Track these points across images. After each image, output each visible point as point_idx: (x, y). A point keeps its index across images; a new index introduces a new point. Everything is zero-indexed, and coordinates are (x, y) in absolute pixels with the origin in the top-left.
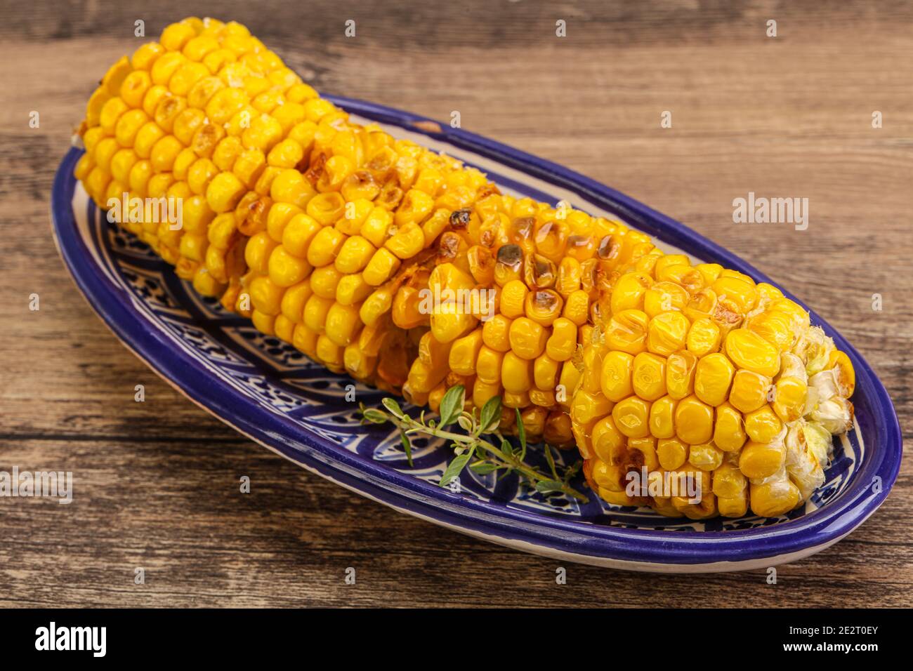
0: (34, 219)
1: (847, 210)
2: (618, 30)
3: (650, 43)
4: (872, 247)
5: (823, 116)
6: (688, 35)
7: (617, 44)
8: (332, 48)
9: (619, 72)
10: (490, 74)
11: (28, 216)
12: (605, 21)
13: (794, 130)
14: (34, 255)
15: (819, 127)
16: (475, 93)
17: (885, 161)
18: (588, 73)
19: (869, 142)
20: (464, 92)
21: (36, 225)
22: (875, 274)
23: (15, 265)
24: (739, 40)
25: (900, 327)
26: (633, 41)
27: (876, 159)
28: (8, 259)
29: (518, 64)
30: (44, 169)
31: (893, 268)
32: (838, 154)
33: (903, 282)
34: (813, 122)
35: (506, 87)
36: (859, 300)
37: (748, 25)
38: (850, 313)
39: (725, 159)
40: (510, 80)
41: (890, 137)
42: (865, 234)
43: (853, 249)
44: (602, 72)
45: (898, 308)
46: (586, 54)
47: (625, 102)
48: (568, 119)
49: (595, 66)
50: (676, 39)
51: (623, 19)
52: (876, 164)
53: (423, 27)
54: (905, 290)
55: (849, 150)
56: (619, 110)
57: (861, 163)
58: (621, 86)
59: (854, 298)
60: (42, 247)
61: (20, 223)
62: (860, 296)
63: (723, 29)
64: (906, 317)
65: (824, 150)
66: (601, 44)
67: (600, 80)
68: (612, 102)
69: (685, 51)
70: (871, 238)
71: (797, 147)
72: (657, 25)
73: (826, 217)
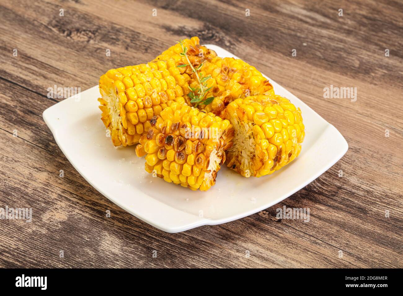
0: (121, 54)
1: (358, 139)
2: (329, 64)
3: (336, 72)
4: (358, 151)
5: (372, 110)
6: (349, 74)
7: (326, 69)
8: (240, 39)
9: (321, 76)
10: (281, 63)
11: (120, 53)
12: (327, 61)
13: (360, 111)
14: (115, 64)
15: (369, 113)
16: (273, 66)
17: (381, 130)
18: (311, 73)
19: (380, 123)
20: (270, 65)
21: (121, 56)
22: (353, 159)
23: (107, 65)
24: (363, 80)
25: (349, 176)
26: (331, 69)
27: (378, 128)
28: (107, 62)
29: (292, 63)
30: (134, 42)
31: (359, 159)
32: (368, 123)
33: (359, 164)
34: (368, 111)
35: (284, 68)
36: (342, 164)
37: (369, 77)
38: (337, 167)
39: (333, 112)
40: (285, 67)
41: (388, 124)
42: (359, 147)
43: (352, 150)
44: (315, 74)
45: (352, 171)
46: (314, 68)
47: (316, 85)
48: (295, 84)
49: (314, 72)
50: (344, 73)
51: (332, 62)
52: (377, 129)
53: (271, 43)
54: (358, 167)
55: (372, 122)
56: (312, 87)
57: (373, 128)
58: (318, 80)
59: (341, 163)
60: (119, 63)
61: (117, 54)
62: (343, 163)
63: (361, 75)
64: (353, 174)
65: (365, 120)
66: (321, 66)
67: (313, 76)
68: (312, 84)
69: (344, 77)
70: (360, 149)
71: (357, 116)
72: (341, 67)
73: (350, 138)
